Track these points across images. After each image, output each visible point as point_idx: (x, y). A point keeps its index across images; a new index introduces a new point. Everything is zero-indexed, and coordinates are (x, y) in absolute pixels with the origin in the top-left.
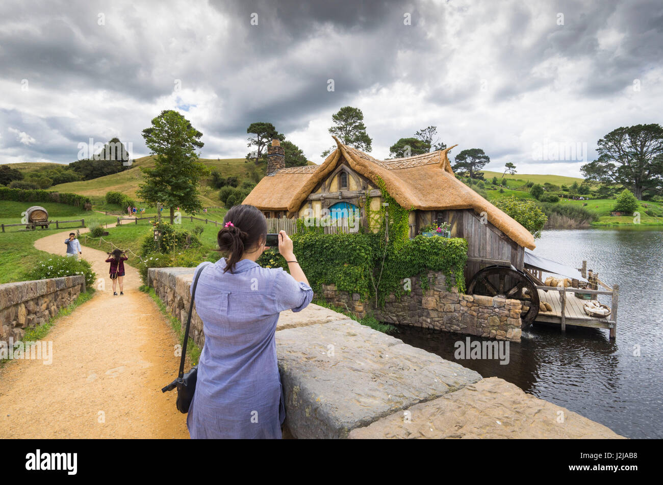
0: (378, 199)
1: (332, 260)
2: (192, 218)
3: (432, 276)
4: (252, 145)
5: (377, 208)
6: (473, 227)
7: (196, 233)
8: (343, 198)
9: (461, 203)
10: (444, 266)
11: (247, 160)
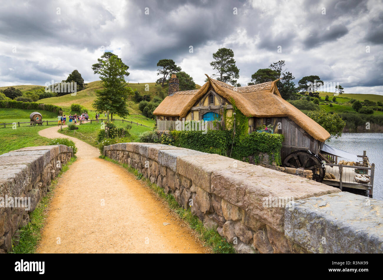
0: (231, 111)
1: (204, 145)
2: (123, 120)
3: (261, 156)
4: (160, 74)
5: (230, 116)
6: (288, 128)
7: (128, 128)
8: (211, 110)
9: (280, 113)
10: (268, 149)
11: (156, 84)
